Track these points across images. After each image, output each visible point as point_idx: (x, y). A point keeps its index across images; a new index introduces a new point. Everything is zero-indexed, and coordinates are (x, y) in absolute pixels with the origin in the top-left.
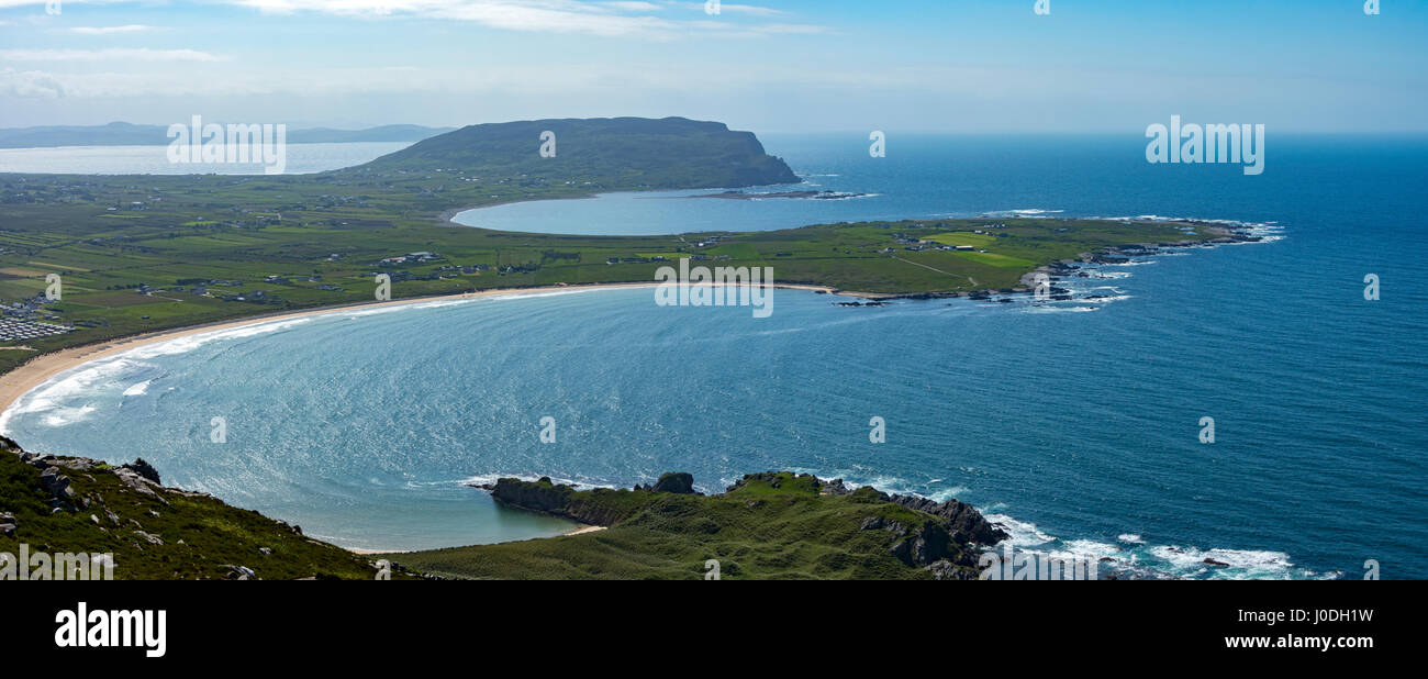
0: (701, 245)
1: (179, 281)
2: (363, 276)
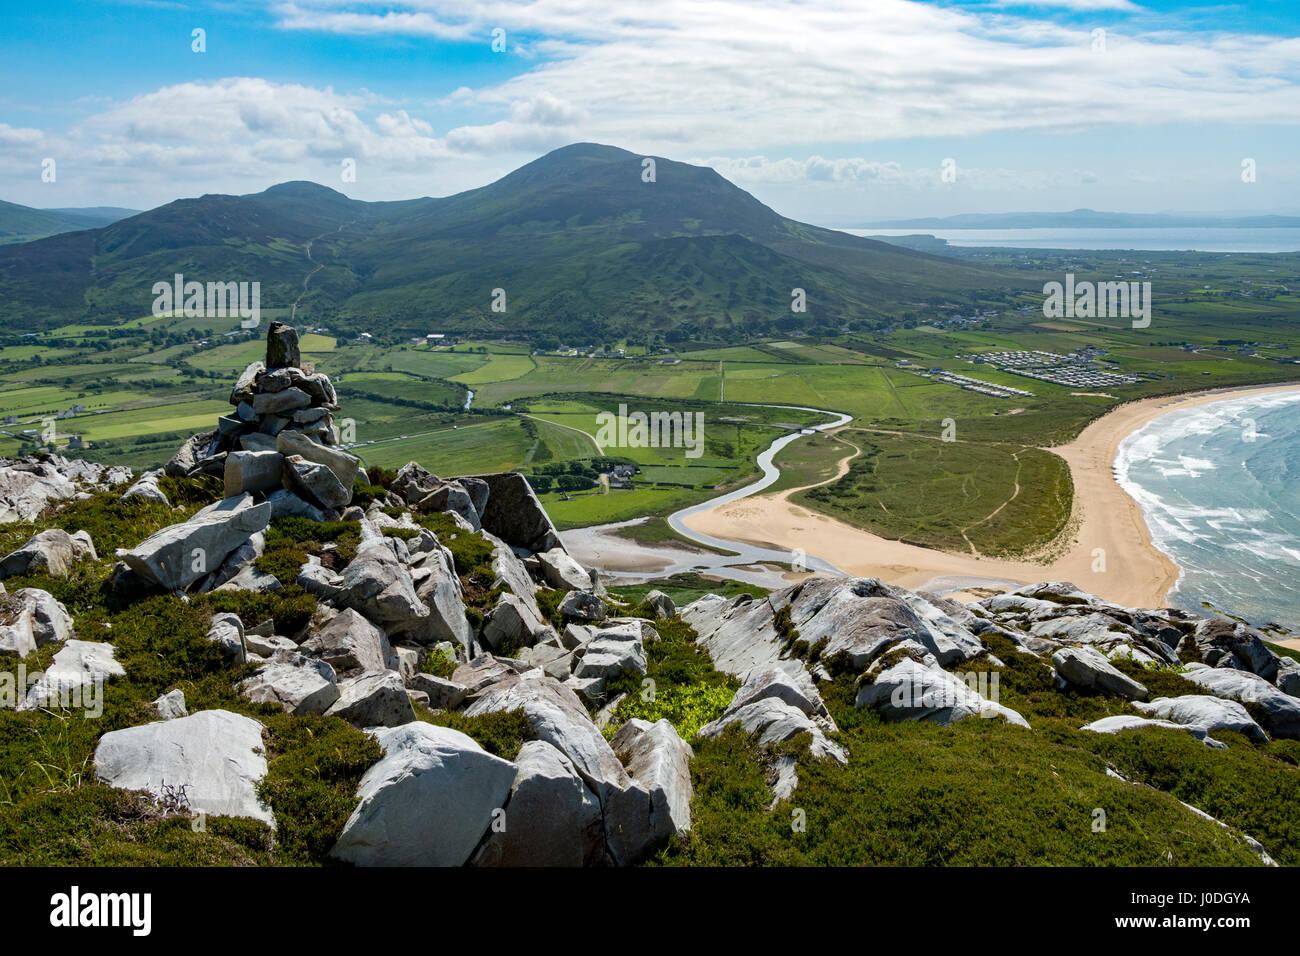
1: (1220, 342)
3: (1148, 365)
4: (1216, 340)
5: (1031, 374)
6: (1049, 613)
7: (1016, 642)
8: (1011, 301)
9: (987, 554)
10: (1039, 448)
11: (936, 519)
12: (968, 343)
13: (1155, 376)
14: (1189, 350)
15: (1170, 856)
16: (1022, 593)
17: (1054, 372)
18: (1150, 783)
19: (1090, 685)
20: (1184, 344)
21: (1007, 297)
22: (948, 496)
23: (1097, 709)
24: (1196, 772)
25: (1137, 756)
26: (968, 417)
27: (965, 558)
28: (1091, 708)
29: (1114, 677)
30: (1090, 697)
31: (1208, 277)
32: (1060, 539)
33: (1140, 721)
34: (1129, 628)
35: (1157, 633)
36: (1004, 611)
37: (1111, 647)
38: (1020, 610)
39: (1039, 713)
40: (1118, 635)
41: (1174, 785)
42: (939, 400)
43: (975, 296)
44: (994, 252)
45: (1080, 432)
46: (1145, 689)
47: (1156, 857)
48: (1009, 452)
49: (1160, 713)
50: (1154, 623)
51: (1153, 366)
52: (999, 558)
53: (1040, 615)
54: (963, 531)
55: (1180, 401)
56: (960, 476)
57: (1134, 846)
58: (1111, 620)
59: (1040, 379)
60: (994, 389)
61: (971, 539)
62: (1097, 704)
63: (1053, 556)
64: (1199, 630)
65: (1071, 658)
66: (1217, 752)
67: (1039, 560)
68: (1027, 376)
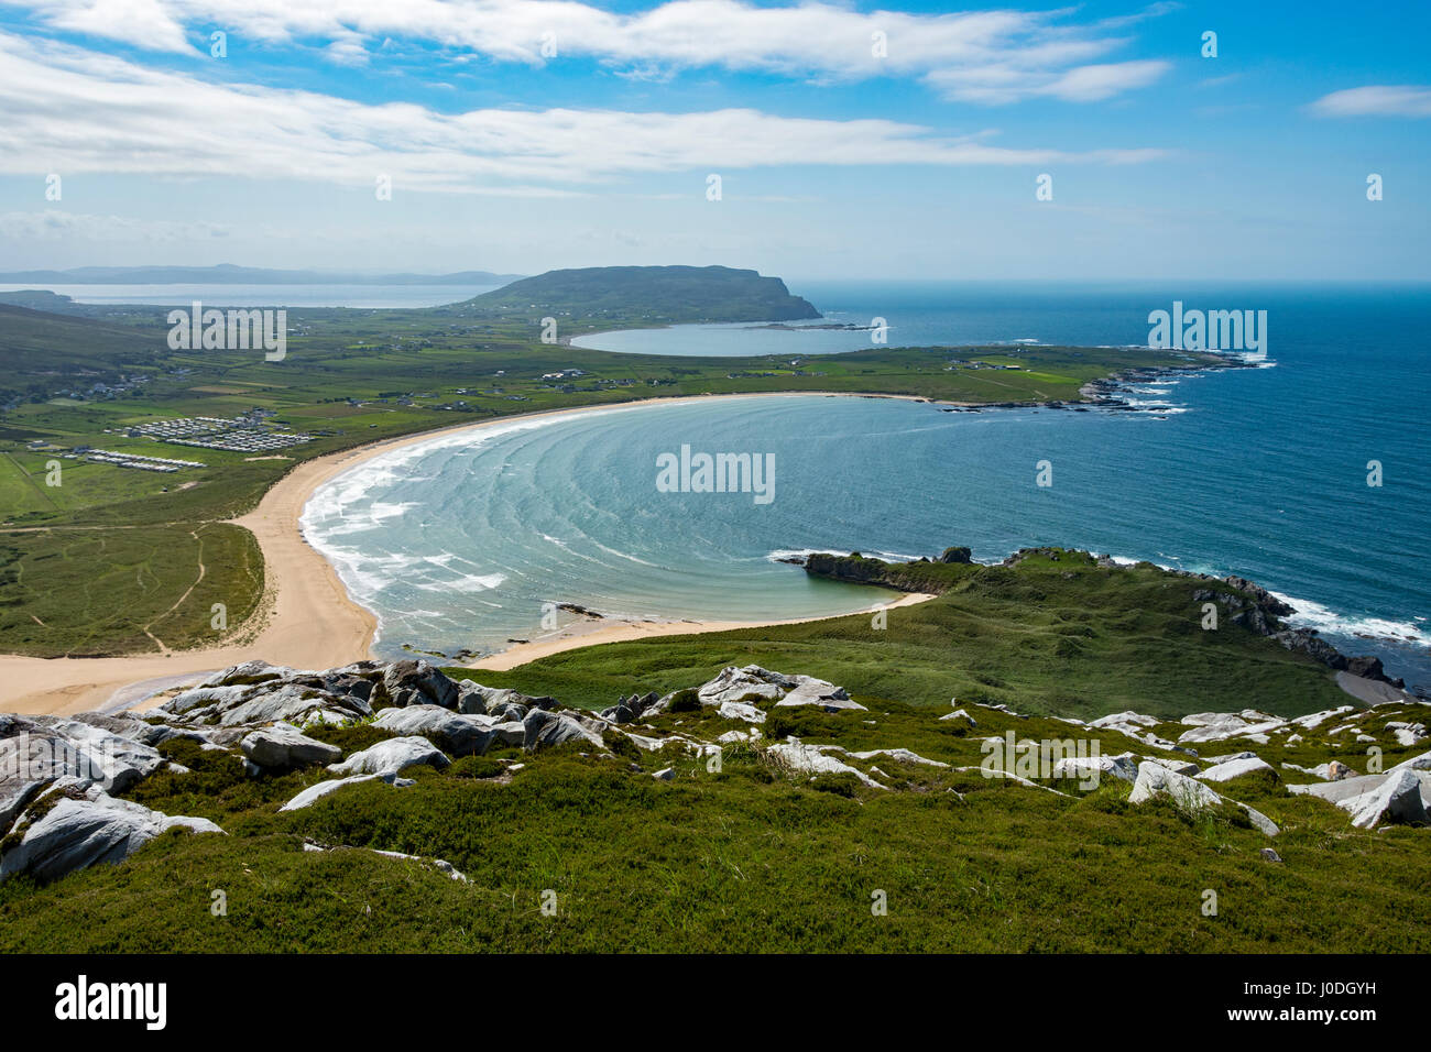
0: (794, 363)
1: (381, 395)
2: (537, 388)
3: (318, 422)
4: (377, 393)
5: (198, 443)
6: (239, 698)
7: (200, 741)
8: (162, 365)
9: (179, 648)
10: (220, 522)
11: (109, 621)
12: (116, 415)
13: (328, 433)
14: (353, 405)
15: (369, 909)
16: (209, 683)
17: (223, 438)
18: (349, 844)
19: (283, 764)
20: (348, 399)
21: (157, 361)
22: (121, 591)
23: (293, 785)
24: (388, 816)
25: (333, 821)
26: (131, 499)
27: (153, 658)
28: (287, 786)
29: (307, 747)
30: (284, 775)
31: (360, 333)
32: (257, 614)
33: (334, 784)
34: (322, 692)
35: (349, 689)
36: (191, 709)
37: (306, 716)
38: (209, 702)
39: (233, 810)
40: (312, 701)
41: (371, 836)
42: (93, 482)
43: (118, 360)
44: (133, 310)
45: (261, 499)
46: (338, 749)
47: (355, 916)
48: (185, 530)
49: (355, 769)
50: (346, 681)
51: (322, 423)
52: (193, 649)
53: (230, 703)
54: (146, 629)
55: (353, 455)
56: (131, 568)
57: (333, 915)
58: (303, 689)
59: (209, 447)
60: (159, 463)
61: (157, 636)
62: (292, 781)
63: (252, 634)
64: (387, 676)
65: (261, 741)
66: (406, 790)
67: (238, 641)
68: (193, 446)
